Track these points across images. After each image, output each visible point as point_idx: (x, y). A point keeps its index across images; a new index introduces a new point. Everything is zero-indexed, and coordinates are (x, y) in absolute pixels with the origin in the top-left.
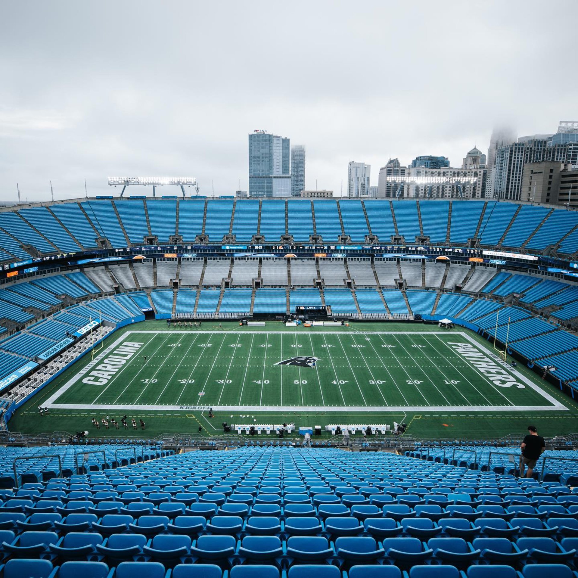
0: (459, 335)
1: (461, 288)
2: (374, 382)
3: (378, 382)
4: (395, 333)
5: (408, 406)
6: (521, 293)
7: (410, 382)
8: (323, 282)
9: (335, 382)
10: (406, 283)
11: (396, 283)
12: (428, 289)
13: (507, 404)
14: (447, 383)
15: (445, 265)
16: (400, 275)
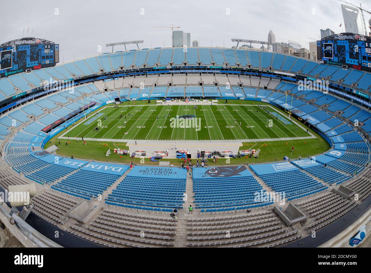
0: (268, 107)
1: (267, 87)
2: (229, 127)
3: (231, 126)
4: (239, 105)
5: (236, 139)
6: (290, 90)
7: (248, 126)
8: (203, 83)
9: (206, 127)
10: (243, 84)
11: (238, 84)
12: (253, 87)
13: (295, 136)
14: (267, 127)
15: (259, 78)
16: (240, 81)
